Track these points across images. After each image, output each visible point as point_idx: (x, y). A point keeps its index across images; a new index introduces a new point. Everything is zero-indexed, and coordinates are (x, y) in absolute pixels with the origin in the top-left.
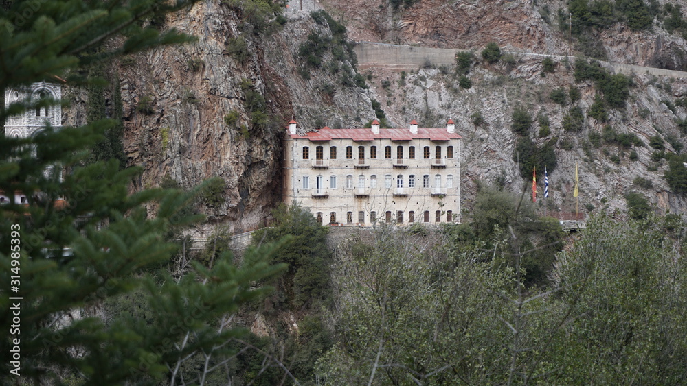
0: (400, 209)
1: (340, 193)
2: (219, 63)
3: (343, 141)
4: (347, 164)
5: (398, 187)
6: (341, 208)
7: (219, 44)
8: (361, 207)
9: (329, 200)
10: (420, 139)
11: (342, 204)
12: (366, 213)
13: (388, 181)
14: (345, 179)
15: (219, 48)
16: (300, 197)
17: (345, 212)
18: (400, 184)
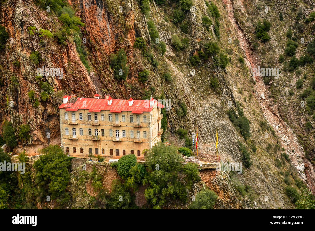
0: (117, 148)
1: (85, 138)
2: (27, 64)
3: (85, 110)
4: (88, 123)
5: (117, 136)
6: (86, 146)
7: (28, 53)
8: (96, 146)
9: (79, 141)
10: (127, 111)
11: (86, 144)
12: (99, 149)
13: (111, 132)
14: (88, 130)
15: (27, 56)
16: (64, 139)
17: (88, 148)
18: (117, 135)
